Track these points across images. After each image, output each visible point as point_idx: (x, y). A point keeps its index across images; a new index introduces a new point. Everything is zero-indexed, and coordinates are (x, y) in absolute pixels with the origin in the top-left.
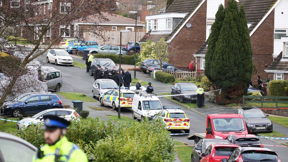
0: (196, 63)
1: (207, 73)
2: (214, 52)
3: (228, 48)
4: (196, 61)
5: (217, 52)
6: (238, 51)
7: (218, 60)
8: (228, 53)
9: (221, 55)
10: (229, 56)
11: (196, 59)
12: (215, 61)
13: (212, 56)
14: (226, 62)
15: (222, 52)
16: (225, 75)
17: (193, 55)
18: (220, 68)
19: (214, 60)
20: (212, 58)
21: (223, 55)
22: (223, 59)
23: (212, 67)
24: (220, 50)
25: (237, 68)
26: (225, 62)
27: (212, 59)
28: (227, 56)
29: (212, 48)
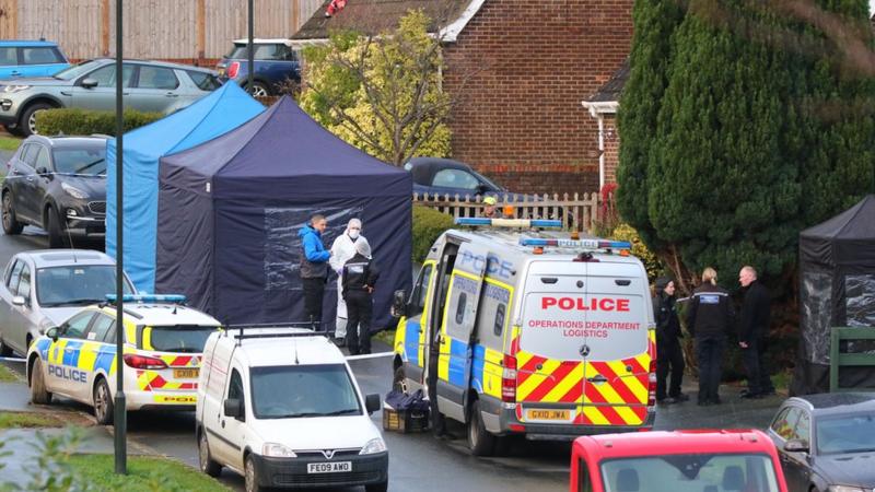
0: (601, 148)
1: (629, 202)
2: (666, 84)
3: (746, 63)
4: (601, 138)
5: (680, 85)
6: (802, 74)
7: (688, 126)
8: (745, 88)
9: (707, 102)
10: (749, 105)
11: (601, 128)
12: (671, 137)
13: (658, 107)
14: (736, 138)
15: (709, 82)
16: (732, 210)
17: (585, 104)
18: (698, 174)
19: (669, 130)
20: (659, 118)
21: (716, 102)
22: (716, 124)
23: (660, 170)
24: (697, 71)
25: (794, 172)
26: (729, 140)
27: (654, 125)
28: (742, 105)
29: (654, 64)
